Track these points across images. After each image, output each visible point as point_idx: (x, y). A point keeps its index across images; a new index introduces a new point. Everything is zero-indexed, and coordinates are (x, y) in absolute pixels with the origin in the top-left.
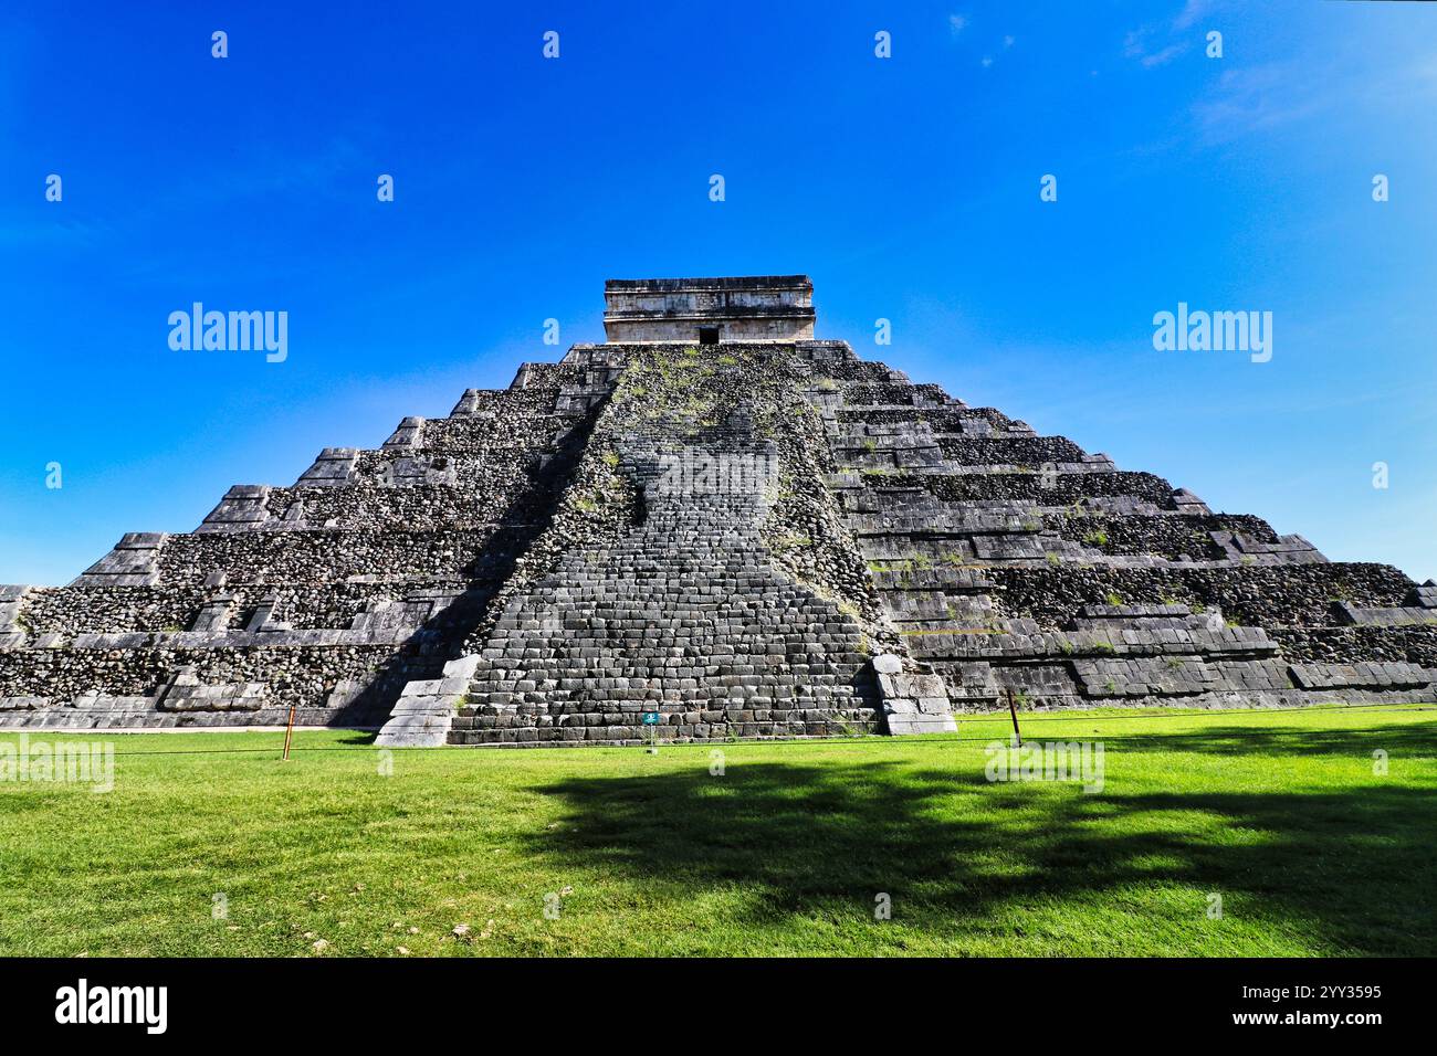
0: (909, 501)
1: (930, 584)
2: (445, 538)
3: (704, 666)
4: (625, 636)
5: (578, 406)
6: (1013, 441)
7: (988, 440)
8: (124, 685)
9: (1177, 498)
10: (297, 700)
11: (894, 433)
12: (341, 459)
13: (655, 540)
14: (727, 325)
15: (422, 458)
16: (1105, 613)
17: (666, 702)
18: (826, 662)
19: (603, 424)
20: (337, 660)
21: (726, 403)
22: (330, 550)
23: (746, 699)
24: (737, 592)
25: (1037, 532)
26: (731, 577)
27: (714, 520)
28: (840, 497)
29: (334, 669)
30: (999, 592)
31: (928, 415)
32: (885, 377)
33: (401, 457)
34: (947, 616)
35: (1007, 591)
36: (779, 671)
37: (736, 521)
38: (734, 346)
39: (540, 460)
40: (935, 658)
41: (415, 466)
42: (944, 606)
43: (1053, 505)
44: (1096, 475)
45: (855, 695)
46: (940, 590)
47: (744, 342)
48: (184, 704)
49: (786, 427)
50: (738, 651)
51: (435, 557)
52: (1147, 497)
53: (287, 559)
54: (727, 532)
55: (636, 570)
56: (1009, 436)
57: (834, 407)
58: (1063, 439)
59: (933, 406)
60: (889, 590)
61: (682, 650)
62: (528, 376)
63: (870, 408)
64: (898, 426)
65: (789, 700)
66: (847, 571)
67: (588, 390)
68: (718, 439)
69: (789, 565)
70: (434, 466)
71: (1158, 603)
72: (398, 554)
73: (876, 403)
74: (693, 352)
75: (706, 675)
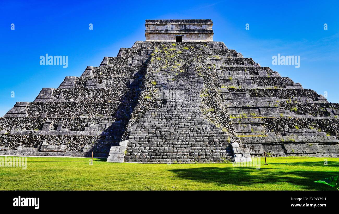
0: (242, 97)
1: (247, 122)
2: (106, 105)
3: (187, 145)
4: (165, 136)
5: (139, 63)
6: (273, 78)
7: (266, 78)
8: (28, 144)
9: (318, 98)
10: (74, 150)
11: (238, 74)
12: (71, 80)
13: (170, 109)
14: (185, 35)
15: (95, 80)
16: (294, 131)
17: (178, 154)
18: (219, 144)
19: (149, 70)
20: (83, 139)
21: (186, 64)
22: (74, 108)
23: (199, 153)
24: (194, 125)
25: (278, 107)
26: (193, 120)
27: (186, 103)
28: (222, 95)
29: (83, 142)
30: (266, 125)
31: (248, 69)
32: (235, 55)
33: (89, 79)
34: (251, 132)
35: (268, 124)
36: (207, 146)
37: (193, 104)
38: (187, 43)
39: (130, 81)
40: (247, 143)
41: (93, 82)
42: (250, 128)
43: (283, 99)
44: (296, 90)
45: (227, 152)
46: (250, 124)
47: (191, 41)
48: (46, 150)
49: (205, 72)
50: (196, 141)
51: (103, 111)
52: (310, 97)
53: (62, 110)
54: (190, 107)
55: (166, 118)
56: (272, 76)
57: (219, 65)
58: (288, 78)
59: (250, 66)
60: (235, 124)
61: (181, 140)
62: (123, 52)
63: (231, 66)
64: (239, 72)
65: (210, 154)
66: (224, 119)
67: (142, 58)
68: (185, 77)
69: (208, 117)
70: (99, 82)
71: (309, 129)
72: (93, 110)
73: (232, 64)
74: (174, 45)
75: (188, 147)
